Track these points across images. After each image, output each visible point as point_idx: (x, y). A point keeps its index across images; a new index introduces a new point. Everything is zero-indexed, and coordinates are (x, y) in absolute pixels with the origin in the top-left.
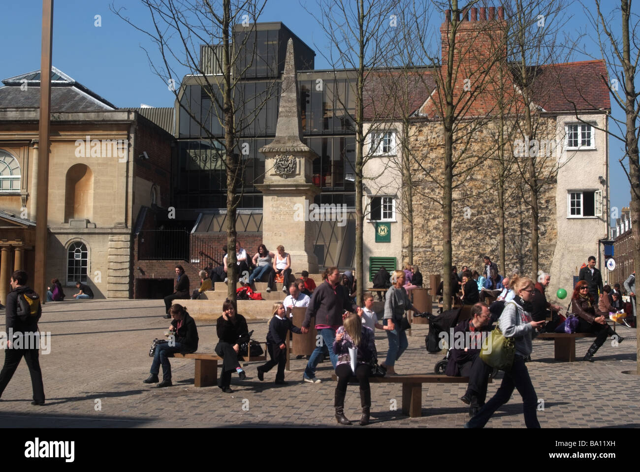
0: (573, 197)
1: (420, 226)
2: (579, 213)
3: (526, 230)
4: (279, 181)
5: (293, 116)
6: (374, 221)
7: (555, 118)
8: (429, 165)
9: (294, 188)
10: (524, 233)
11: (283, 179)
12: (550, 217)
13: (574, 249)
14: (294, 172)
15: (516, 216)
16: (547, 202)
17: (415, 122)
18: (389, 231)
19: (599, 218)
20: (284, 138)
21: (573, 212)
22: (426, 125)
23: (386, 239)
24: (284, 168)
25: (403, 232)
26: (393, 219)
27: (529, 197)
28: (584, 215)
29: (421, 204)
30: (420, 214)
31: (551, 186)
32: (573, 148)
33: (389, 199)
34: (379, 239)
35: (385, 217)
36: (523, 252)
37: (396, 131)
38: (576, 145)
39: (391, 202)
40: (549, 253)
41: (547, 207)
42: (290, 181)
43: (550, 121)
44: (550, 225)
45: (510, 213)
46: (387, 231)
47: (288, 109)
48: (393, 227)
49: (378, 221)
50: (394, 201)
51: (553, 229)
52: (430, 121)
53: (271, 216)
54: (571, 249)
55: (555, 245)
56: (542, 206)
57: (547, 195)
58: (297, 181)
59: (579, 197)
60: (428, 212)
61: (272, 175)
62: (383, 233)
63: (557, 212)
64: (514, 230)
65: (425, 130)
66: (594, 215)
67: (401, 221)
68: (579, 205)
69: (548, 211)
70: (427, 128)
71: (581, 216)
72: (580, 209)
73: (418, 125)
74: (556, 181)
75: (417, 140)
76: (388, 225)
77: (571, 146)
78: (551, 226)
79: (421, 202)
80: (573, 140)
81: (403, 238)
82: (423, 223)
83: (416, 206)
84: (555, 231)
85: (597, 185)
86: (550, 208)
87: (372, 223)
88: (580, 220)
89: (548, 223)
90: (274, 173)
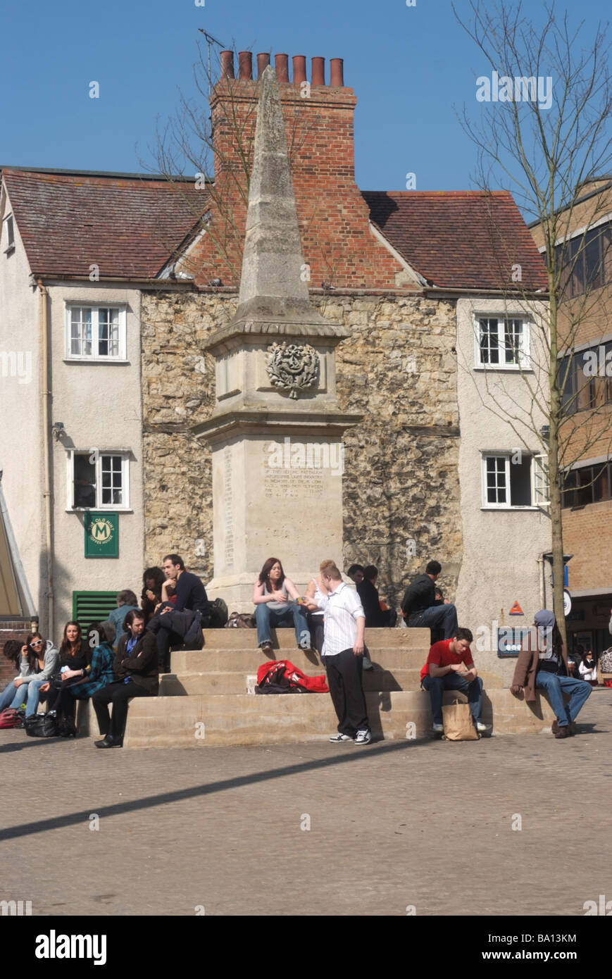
0: (490, 467)
1: (184, 521)
2: (502, 499)
3: (401, 532)
4: (280, 405)
5: (292, 252)
6: (82, 509)
7: (453, 302)
8: (200, 388)
9: (324, 424)
10: (398, 540)
11: (288, 400)
12: (447, 505)
13: (497, 572)
14: (315, 384)
15: (382, 504)
16: (442, 474)
17: (168, 292)
18: (115, 533)
19: (540, 510)
20: (277, 301)
21: (491, 498)
22: (192, 300)
23: (109, 550)
24: (294, 375)
25: (145, 535)
26: (124, 505)
27: (408, 464)
28: (513, 503)
29: (183, 474)
30: (182, 496)
31: (449, 442)
32: (490, 365)
33: (113, 460)
34: (94, 551)
35: (106, 499)
36: (396, 579)
37: (126, 306)
38: (495, 360)
39: (118, 466)
40: (447, 581)
41: (442, 485)
42: (305, 406)
43: (444, 307)
44: (447, 523)
45: (369, 498)
46: (112, 533)
47: (279, 233)
48: (123, 522)
49: (92, 509)
50: (125, 464)
51: (453, 531)
52: (199, 292)
53: (263, 488)
54: (489, 573)
55: (459, 566)
56: (433, 484)
57: (442, 460)
58: (322, 407)
59: (502, 468)
60: (200, 492)
61: (261, 390)
62: (101, 537)
63: (463, 496)
64: (379, 533)
65: (191, 310)
66: (529, 504)
67: (141, 511)
68: (502, 483)
69: (443, 494)
70: (193, 306)
71: (507, 505)
72: (504, 491)
73: (174, 297)
74: (457, 433)
75: (171, 331)
76: (113, 517)
77: (486, 361)
78: (451, 525)
79: (184, 469)
80: (489, 349)
81: (145, 549)
82: (188, 514)
83: (173, 477)
84: (458, 535)
85: (535, 444)
86: (447, 487)
87: (78, 514)
88: (506, 514)
89: (444, 519)
90: (269, 385)
